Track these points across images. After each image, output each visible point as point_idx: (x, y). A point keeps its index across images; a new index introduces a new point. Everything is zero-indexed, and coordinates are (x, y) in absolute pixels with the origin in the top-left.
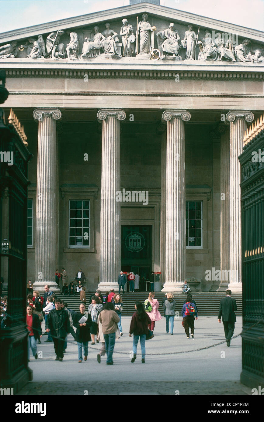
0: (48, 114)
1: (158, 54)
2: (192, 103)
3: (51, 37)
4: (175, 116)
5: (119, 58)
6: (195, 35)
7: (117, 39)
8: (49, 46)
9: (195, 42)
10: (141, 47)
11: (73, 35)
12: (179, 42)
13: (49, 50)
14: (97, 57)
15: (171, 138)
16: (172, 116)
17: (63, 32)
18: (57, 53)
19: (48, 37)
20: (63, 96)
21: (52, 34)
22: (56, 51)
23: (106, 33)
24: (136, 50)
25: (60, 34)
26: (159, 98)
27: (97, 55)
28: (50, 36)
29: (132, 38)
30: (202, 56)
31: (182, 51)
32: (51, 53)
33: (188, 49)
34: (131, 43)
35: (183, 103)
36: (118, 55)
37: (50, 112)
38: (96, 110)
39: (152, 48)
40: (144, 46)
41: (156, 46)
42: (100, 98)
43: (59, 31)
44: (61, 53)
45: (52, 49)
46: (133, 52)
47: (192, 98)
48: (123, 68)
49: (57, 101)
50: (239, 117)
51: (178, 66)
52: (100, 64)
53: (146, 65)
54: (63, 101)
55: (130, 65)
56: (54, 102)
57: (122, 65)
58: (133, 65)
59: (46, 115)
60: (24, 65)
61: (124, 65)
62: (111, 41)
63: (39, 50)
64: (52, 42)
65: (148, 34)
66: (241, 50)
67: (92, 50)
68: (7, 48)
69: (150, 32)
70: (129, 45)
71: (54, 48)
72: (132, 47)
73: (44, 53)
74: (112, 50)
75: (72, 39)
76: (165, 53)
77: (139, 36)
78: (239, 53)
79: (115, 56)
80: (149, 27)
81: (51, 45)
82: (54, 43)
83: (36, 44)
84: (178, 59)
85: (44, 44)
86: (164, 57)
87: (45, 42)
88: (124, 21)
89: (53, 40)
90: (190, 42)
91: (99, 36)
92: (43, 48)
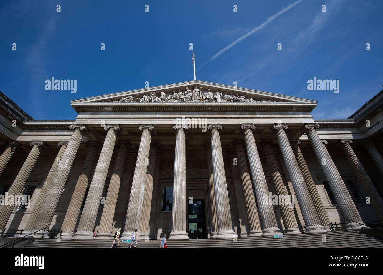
2: (222, 121)
4: (214, 127)
5: (185, 101)
6: (220, 93)
7: (183, 94)
8: (151, 97)
9: (221, 96)
10: (195, 98)
11: (163, 93)
13: (150, 99)
14: (174, 101)
18: (154, 100)
19: (151, 94)
20: (156, 119)
21: (153, 92)
23: (178, 93)
24: (193, 98)
25: (156, 92)
29: (191, 94)
30: (225, 100)
31: (216, 99)
32: (151, 100)
33: (218, 98)
34: (190, 96)
35: (217, 121)
37: (148, 126)
38: (172, 125)
39: (200, 97)
40: (197, 97)
47: (222, 119)
48: (187, 104)
49: (153, 121)
50: (248, 127)
51: (214, 103)
52: (175, 103)
53: (198, 103)
54: (156, 121)
55: (190, 103)
56: (151, 121)
57: (186, 103)
58: (191, 103)
59: (146, 127)
60: (136, 104)
61: (187, 103)
62: (181, 95)
63: (146, 99)
64: (152, 95)
65: (198, 93)
66: (243, 97)
67: (172, 98)
68: (130, 98)
69: (199, 92)
70: (189, 97)
71: (153, 98)
72: (191, 98)
73: (148, 101)
74: (181, 97)
75: (162, 94)
76: (207, 98)
77: (194, 93)
78: (243, 98)
79: (182, 100)
80: (198, 90)
81: (152, 96)
82: (153, 96)
83: (144, 96)
84: (214, 101)
85: (148, 97)
86: (206, 100)
87: (149, 96)
88: (187, 87)
89: (153, 95)
90: (218, 95)
91: (175, 94)
92: (148, 98)
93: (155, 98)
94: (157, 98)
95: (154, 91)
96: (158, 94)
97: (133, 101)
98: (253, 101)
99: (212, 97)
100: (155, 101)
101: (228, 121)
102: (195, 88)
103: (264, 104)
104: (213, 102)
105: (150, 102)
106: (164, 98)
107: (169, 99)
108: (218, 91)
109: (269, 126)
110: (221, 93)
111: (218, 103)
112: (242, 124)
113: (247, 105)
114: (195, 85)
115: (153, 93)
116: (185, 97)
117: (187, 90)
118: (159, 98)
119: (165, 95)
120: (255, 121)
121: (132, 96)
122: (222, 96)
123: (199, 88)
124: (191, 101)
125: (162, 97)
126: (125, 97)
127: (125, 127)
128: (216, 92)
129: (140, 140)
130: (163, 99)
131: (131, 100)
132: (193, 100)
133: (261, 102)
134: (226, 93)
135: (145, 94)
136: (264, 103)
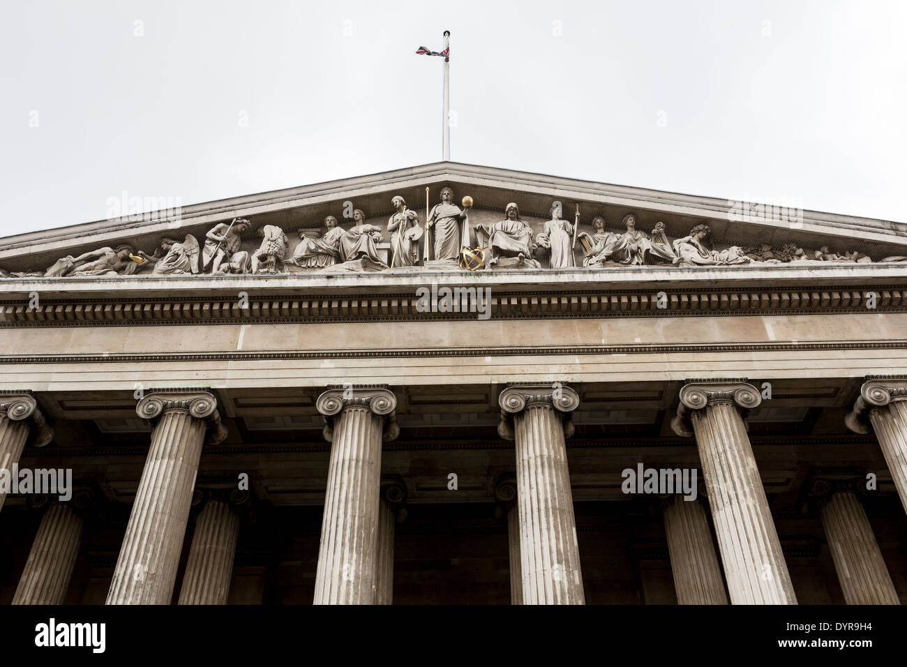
0: (179, 406)
1: (480, 256)
2: (579, 369)
3: (215, 233)
4: (536, 400)
6: (569, 225)
7: (378, 234)
8: (208, 252)
9: (571, 236)
10: (437, 251)
11: (272, 232)
12: (532, 238)
13: (206, 261)
14: (324, 269)
15: (526, 457)
16: (527, 401)
17: (245, 221)
18: (225, 266)
19: (210, 234)
20: (231, 364)
21: (221, 225)
22: (225, 260)
23: (353, 229)
24: (426, 254)
25: (239, 227)
26: (488, 359)
27: (326, 264)
28: (214, 230)
29: (417, 232)
30: (594, 259)
31: (543, 255)
32: (211, 263)
33: (556, 248)
34: (413, 243)
35: (554, 369)
36: (378, 261)
37: (184, 400)
38: (313, 393)
39: (464, 247)
40: (445, 245)
41: (474, 244)
42: (327, 363)
43: (237, 219)
44: (236, 265)
45: (215, 256)
46: (417, 260)
47: (576, 359)
48: (391, 282)
49: (213, 375)
50: (717, 396)
51: (533, 276)
52: (329, 277)
53: (449, 275)
54: (229, 375)
55: (408, 276)
56: (202, 375)
57: (386, 276)
58: (416, 275)
59: (173, 406)
60: (131, 284)
61: (393, 276)
62: (361, 237)
63: (183, 259)
64: (217, 242)
65: (453, 224)
66: (689, 242)
67: (314, 254)
68: (104, 254)
69: (459, 220)
70: (406, 245)
71: (221, 254)
72: (416, 251)
73: (195, 268)
74: (363, 248)
75: (267, 235)
76: (498, 251)
77: (432, 229)
78: (687, 249)
79: (369, 261)
80: (456, 210)
81: (213, 248)
82: (224, 245)
83: (177, 247)
84: (532, 264)
85: (197, 250)
86: (494, 260)
87: (202, 246)
88: (397, 200)
89: (221, 238)
90: (557, 234)
91: (335, 232)
92: (195, 259)
93: (232, 253)
94: (239, 256)
95: (228, 222)
96: (249, 234)
97: (120, 270)
98: (747, 262)
99: (522, 245)
100: (232, 270)
101: (610, 368)
102: (436, 201)
103: (805, 274)
104: (529, 270)
105: (203, 275)
106: (276, 255)
107: (303, 259)
108: (557, 212)
109: (837, 390)
110: (572, 222)
111: (557, 273)
112: (688, 381)
113: (710, 281)
114: (437, 188)
115: (218, 232)
116: (387, 246)
117: (394, 210)
118: (251, 252)
119: (280, 241)
120: (756, 365)
121: (114, 244)
122: (580, 240)
123: (456, 201)
124: (417, 264)
125: (264, 248)
126: (75, 251)
127: (68, 404)
128: (550, 218)
129: (137, 478)
130: (272, 259)
131: (109, 266)
132: (428, 264)
133: (786, 264)
134: (599, 222)
135: (179, 235)
136: (802, 268)
